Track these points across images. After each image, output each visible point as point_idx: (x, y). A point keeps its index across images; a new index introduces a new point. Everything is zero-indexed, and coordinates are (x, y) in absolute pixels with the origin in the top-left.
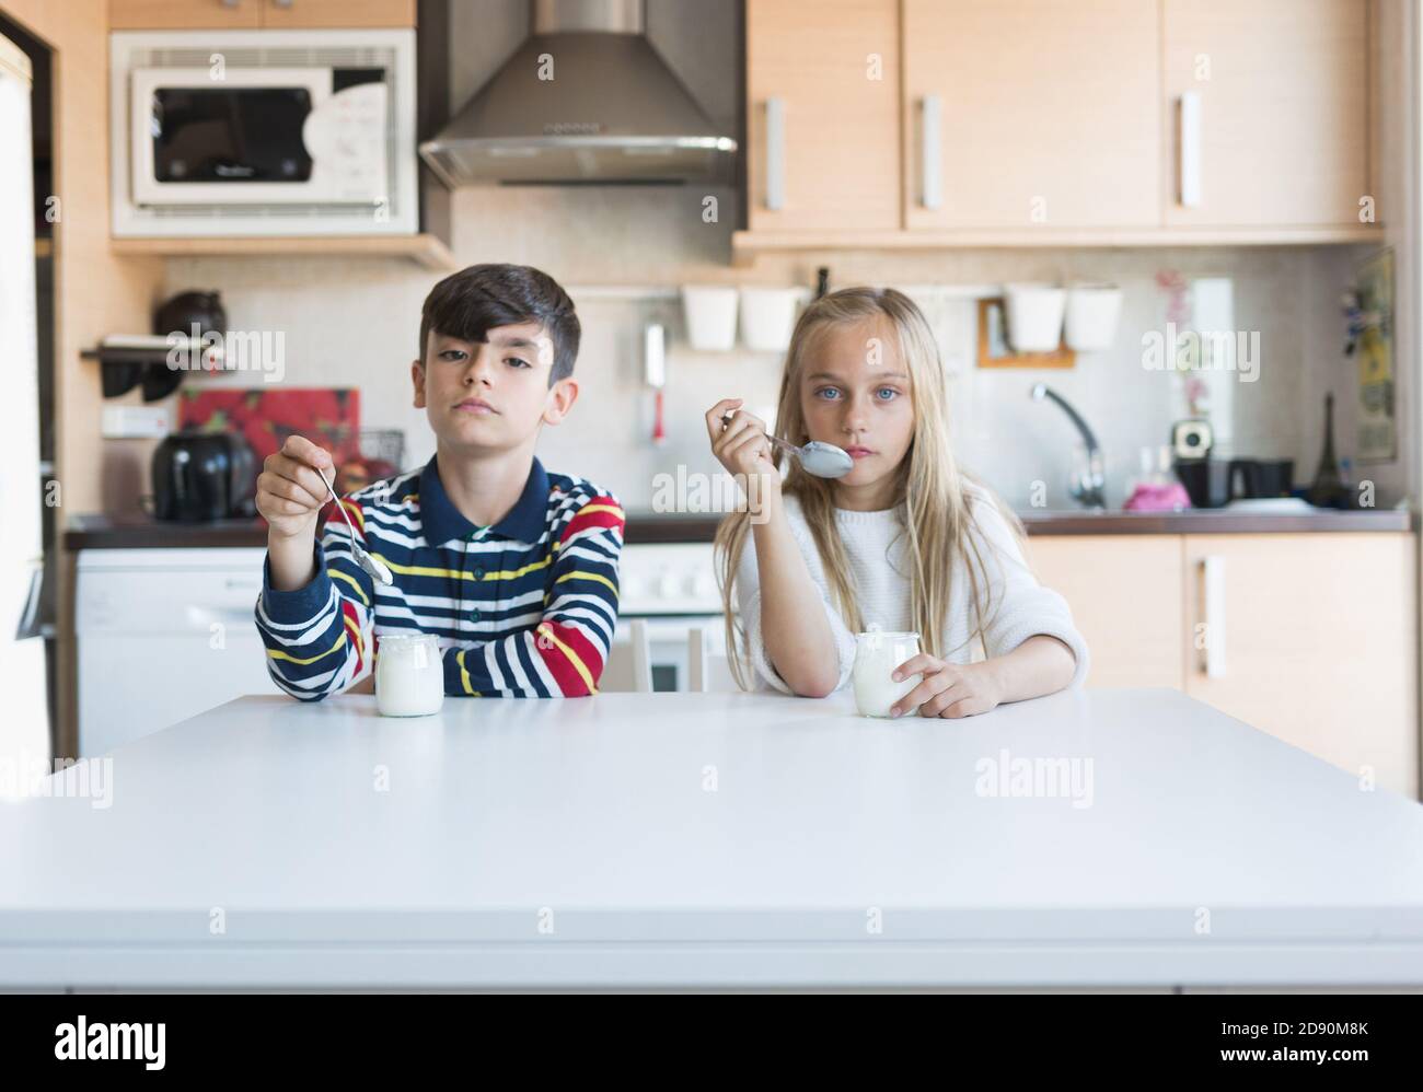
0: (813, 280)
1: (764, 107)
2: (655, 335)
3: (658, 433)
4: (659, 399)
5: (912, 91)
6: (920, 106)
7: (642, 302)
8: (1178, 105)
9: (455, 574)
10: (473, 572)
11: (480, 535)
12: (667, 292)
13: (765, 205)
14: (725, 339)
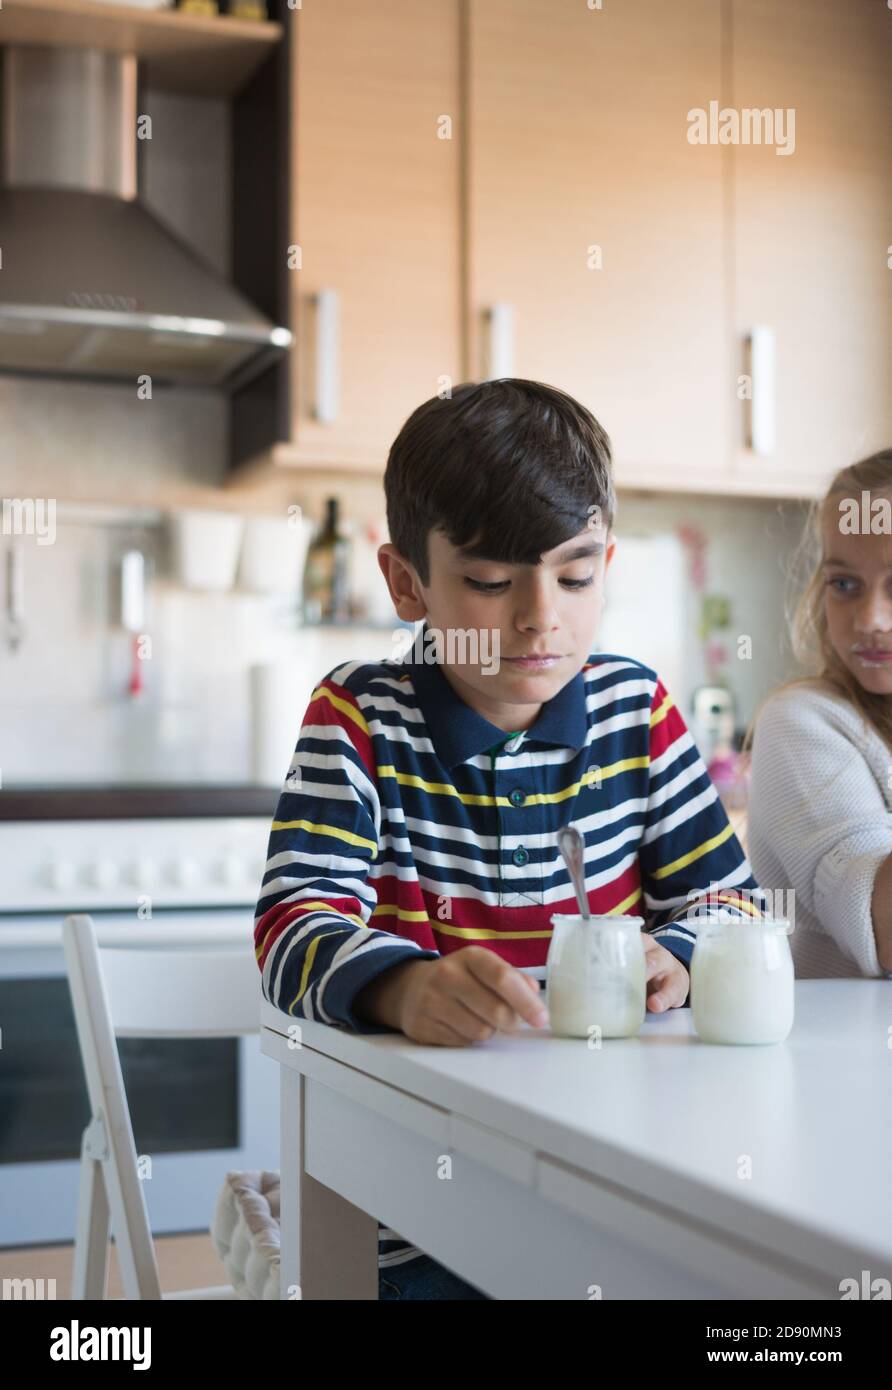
0: (319, 511)
1: (313, 301)
2: (134, 566)
3: (134, 686)
4: (136, 646)
5: (479, 296)
6: (487, 316)
7: (112, 527)
8: (748, 342)
9: (485, 800)
10: (509, 796)
11: (515, 744)
12: (149, 515)
13: (313, 415)
14: (223, 574)
